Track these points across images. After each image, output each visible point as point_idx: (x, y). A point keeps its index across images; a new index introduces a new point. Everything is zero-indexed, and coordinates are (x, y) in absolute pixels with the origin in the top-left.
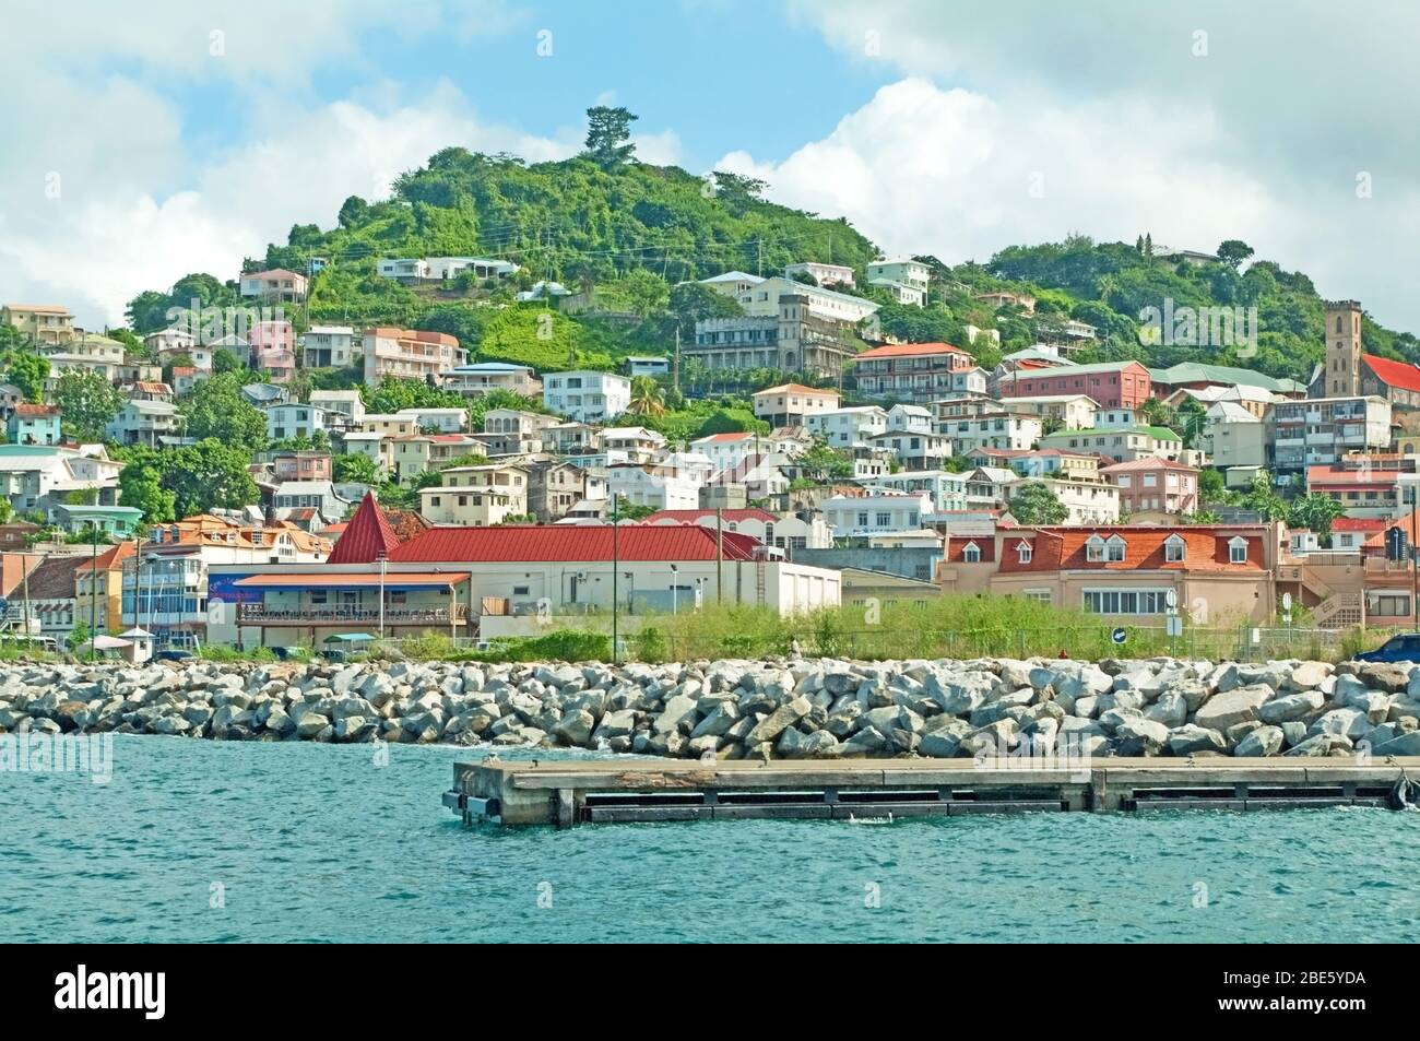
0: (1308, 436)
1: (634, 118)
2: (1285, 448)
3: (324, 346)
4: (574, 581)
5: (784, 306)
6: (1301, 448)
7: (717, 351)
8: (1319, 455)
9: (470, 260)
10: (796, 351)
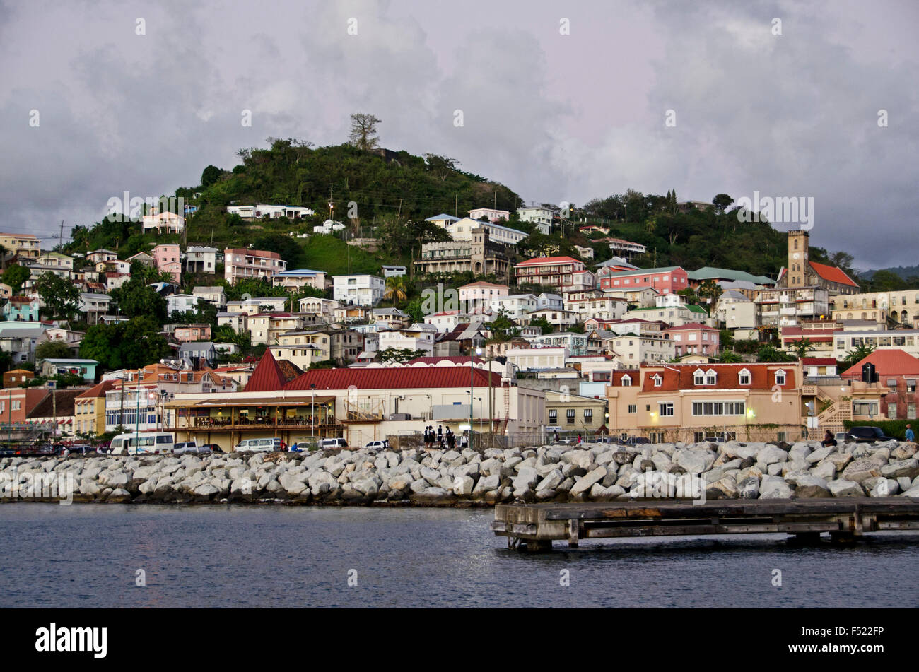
0: (781, 309)
1: (380, 121)
2: (768, 317)
3: (199, 260)
4: (396, 400)
5: (475, 235)
6: (777, 317)
7: (434, 262)
8: (787, 321)
9: (284, 207)
10: (481, 262)
